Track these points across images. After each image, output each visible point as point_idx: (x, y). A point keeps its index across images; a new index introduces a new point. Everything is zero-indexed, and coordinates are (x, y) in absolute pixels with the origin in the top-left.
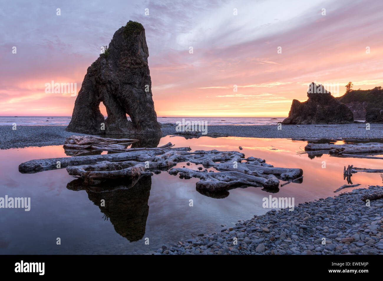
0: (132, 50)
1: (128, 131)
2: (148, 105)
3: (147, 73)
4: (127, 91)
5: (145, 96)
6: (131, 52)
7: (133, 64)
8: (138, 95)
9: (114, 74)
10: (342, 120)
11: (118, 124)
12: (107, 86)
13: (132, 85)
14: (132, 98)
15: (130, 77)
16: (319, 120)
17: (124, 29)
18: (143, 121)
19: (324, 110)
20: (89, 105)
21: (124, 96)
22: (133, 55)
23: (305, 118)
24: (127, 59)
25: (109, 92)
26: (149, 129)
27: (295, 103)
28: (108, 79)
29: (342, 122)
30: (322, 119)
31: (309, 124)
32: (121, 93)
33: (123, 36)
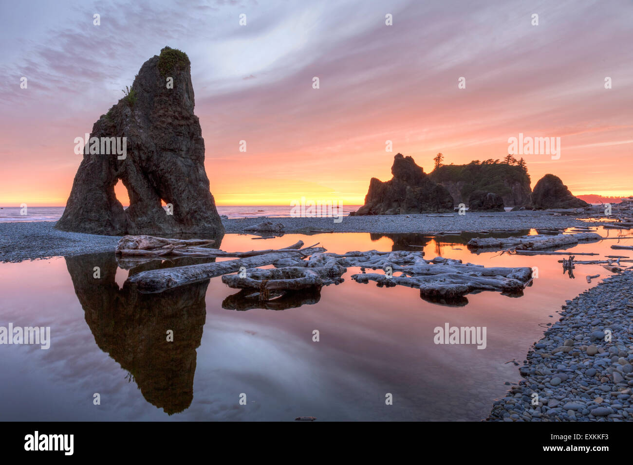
0: (175, 95)
1: (170, 228)
2: (202, 185)
3: (198, 134)
4: (167, 163)
5: (196, 170)
6: (172, 99)
7: (177, 119)
8: (186, 169)
9: (145, 134)
10: (439, 208)
11: (153, 217)
12: (133, 153)
13: (176, 152)
14: (175, 174)
15: (172, 139)
16: (410, 208)
17: (158, 59)
18: (196, 212)
19: (415, 193)
20: (102, 184)
21: (161, 170)
22: (176, 103)
23: (389, 206)
24: (166, 110)
25: (136, 164)
26: (206, 225)
27: (375, 183)
28: (136, 143)
29: (440, 210)
30: (414, 207)
31: (396, 214)
32: (157, 166)
33: (158, 72)
